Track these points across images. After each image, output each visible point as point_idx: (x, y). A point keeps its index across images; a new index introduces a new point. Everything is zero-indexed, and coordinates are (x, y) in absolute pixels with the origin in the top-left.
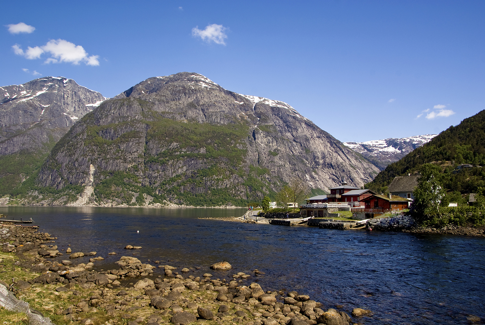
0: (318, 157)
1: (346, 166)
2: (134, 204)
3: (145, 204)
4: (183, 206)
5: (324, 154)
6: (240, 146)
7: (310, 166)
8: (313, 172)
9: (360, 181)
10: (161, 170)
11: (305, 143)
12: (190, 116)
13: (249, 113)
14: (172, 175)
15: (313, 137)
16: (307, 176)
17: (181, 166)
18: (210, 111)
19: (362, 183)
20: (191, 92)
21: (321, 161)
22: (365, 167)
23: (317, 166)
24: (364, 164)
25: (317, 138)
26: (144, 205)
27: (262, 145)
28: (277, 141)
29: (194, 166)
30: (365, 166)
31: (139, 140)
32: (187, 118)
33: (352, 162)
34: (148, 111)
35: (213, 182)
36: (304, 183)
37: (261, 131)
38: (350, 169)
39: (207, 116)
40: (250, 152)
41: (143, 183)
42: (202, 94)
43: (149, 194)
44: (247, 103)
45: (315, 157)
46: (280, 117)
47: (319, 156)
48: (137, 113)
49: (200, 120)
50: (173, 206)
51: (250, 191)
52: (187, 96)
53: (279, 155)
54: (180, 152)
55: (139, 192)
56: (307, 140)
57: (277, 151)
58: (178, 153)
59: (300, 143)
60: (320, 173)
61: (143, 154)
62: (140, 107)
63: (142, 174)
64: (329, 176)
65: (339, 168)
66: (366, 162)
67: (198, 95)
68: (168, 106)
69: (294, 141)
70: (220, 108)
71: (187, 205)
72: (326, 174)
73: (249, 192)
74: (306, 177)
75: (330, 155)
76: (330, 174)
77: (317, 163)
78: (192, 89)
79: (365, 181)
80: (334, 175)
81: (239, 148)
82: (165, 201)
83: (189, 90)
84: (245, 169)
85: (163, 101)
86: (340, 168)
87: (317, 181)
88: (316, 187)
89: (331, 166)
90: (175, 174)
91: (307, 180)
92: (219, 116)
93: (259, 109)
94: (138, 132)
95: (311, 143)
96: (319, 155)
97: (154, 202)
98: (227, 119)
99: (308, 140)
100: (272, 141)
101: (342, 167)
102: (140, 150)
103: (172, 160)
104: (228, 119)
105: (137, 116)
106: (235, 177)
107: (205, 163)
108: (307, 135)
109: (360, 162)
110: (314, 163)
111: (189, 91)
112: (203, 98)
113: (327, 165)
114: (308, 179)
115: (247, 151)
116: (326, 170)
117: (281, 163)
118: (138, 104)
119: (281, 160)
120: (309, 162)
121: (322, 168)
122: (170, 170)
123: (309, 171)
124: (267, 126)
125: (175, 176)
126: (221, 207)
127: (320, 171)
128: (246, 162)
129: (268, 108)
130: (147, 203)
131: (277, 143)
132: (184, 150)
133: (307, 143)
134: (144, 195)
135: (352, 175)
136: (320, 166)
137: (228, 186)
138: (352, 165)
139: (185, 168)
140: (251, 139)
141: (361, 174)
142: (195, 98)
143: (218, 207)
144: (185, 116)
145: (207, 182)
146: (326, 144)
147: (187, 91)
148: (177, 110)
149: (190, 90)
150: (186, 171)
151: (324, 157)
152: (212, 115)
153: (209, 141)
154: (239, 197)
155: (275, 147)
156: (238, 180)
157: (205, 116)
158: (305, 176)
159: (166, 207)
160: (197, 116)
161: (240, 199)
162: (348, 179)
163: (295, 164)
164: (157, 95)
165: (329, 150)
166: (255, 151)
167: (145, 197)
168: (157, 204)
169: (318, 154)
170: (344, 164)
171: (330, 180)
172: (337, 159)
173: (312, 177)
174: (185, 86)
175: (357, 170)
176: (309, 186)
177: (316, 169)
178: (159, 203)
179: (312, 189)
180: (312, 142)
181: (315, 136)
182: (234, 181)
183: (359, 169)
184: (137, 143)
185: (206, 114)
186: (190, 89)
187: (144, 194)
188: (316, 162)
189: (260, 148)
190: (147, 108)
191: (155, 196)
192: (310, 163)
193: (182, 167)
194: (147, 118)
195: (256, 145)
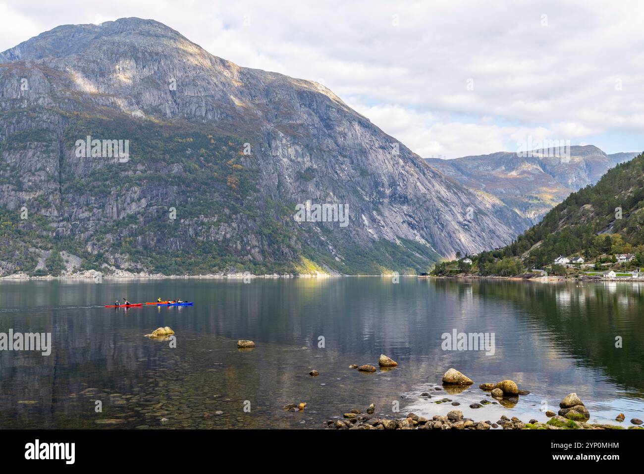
0: (383, 184)
1: (431, 201)
2: (41, 273)
3: (65, 272)
4: (142, 274)
5: (393, 178)
6: (246, 161)
7: (368, 199)
8: (374, 212)
9: (457, 228)
10: (96, 206)
11: (359, 158)
12: (148, 103)
13: (257, 102)
14: (118, 215)
15: (373, 148)
16: (364, 218)
17: (136, 198)
18: (186, 94)
19: (460, 231)
20: (148, 58)
21: (388, 192)
22: (463, 203)
23: (381, 201)
24: (462, 198)
25: (380, 150)
26: (63, 274)
27: (285, 160)
28: (311, 155)
29: (162, 199)
30: (464, 201)
31: (47, 146)
32: (143, 108)
33: (442, 193)
34: (63, 90)
35: (200, 228)
36: (359, 230)
37: (281, 135)
38: (439, 205)
39: (181, 104)
40: (265, 173)
41: (58, 231)
42: (169, 62)
43: (72, 251)
44: (253, 82)
45: (377, 184)
46: (314, 110)
47: (384, 182)
48: (41, 93)
49: (168, 111)
50: (122, 277)
51: (269, 245)
52: (141, 63)
53: (315, 179)
54: (135, 171)
55: (51, 248)
56: (363, 152)
57: (310, 171)
58: (130, 173)
59: (351, 158)
60: (387, 213)
61: (57, 174)
62: (46, 81)
63: (56, 213)
64: (403, 218)
65: (419, 204)
66: (465, 194)
67: (163, 64)
68: (103, 82)
69: (341, 154)
70: (206, 90)
71: (151, 272)
72: (397, 215)
73: (266, 247)
74: (362, 219)
75: (404, 180)
76: (403, 214)
77: (382, 195)
78: (149, 51)
79: (466, 227)
80: (410, 216)
81: (245, 164)
82: (105, 265)
83: (143, 53)
84: (258, 205)
85: (93, 72)
86: (421, 203)
87: (382, 228)
88: (380, 237)
89: (404, 200)
90: (125, 213)
91: (364, 225)
92: (204, 105)
93: (276, 93)
94: (46, 130)
95: (370, 158)
96: (385, 179)
97: (84, 268)
98: (219, 112)
99: (365, 152)
100: (303, 154)
101: (426, 201)
102: (51, 167)
103: (119, 187)
104: (221, 111)
105: (42, 99)
106: (241, 220)
107: (184, 192)
108: (363, 143)
109: (455, 193)
110: (375, 194)
111: (145, 55)
112: (171, 70)
113: (399, 199)
114: (366, 222)
115: (259, 171)
116: (396, 207)
117: (318, 193)
118: (41, 75)
119: (319, 189)
120: (367, 193)
121: (390, 203)
122: (115, 206)
123: (368, 209)
124: (292, 126)
125: (124, 218)
126: (217, 277)
127: (386, 209)
128: (258, 191)
129: (292, 93)
130: (70, 269)
131: (311, 158)
132: (140, 167)
133: (364, 158)
134: (63, 255)
135: (443, 216)
136: (386, 201)
137: (228, 236)
138: (442, 198)
139: (144, 202)
140: (265, 149)
141: (459, 215)
142: (156, 68)
143: (212, 276)
144: (138, 103)
145: (189, 228)
146: (396, 160)
147: (140, 55)
148: (122, 90)
149: (146, 53)
150: (146, 207)
151: (393, 184)
152: (190, 103)
153: (189, 152)
154: (249, 255)
155: (308, 164)
156: (247, 226)
157: (177, 104)
158: (361, 217)
159: (109, 277)
160: (161, 104)
161: (252, 259)
162: (436, 224)
163: (344, 196)
164: (80, 59)
165: (402, 171)
166: (273, 171)
167: (65, 257)
168: (90, 271)
169: (383, 177)
170: (428, 197)
171: (405, 225)
172: (415, 187)
173: (373, 220)
174: (136, 44)
175: (451, 208)
176: (367, 236)
177: (380, 206)
178: (93, 270)
179: (374, 241)
180: (372, 156)
181: (377, 145)
182: (238, 226)
183: (453, 206)
184: (44, 152)
185: (178, 101)
186: (147, 51)
187: (61, 253)
188: (379, 192)
189: (280, 167)
190: (61, 85)
191: (85, 256)
192: (368, 195)
193: (139, 199)
194: (61, 104)
195: (275, 161)
